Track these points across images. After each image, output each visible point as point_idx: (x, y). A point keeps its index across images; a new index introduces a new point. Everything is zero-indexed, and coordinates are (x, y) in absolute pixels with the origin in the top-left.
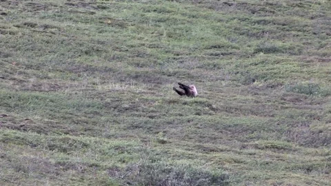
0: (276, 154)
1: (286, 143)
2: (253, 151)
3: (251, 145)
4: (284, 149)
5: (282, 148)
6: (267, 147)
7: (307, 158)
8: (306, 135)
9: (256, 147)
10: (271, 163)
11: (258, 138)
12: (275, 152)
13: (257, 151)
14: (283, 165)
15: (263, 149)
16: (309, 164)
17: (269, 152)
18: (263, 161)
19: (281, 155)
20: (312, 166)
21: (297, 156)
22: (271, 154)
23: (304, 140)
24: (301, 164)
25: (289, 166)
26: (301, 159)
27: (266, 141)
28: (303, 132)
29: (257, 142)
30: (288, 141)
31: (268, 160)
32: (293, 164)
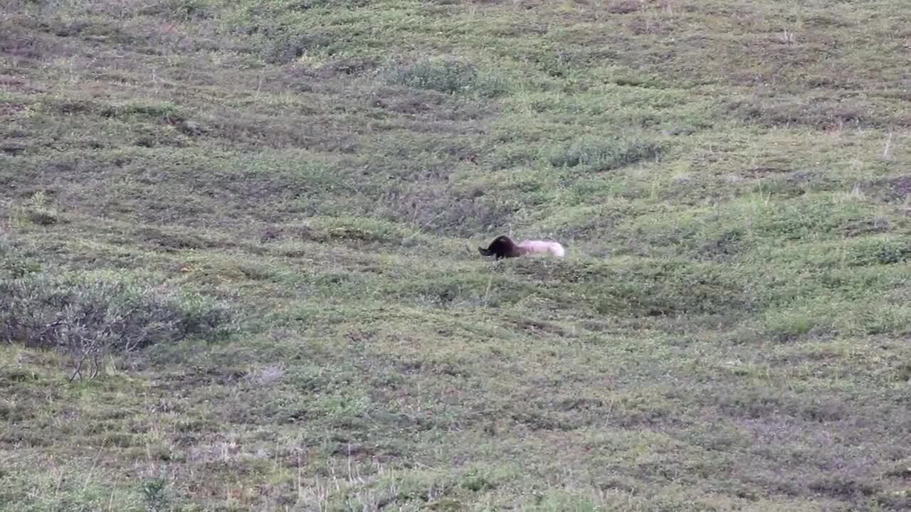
0: (360, 255)
1: (386, 224)
2: (297, 245)
3: (292, 231)
4: (382, 241)
5: (375, 238)
6: (334, 236)
7: (443, 265)
8: (439, 203)
9: (306, 235)
10: (345, 278)
11: (312, 211)
12: (356, 248)
13: (309, 246)
14: (377, 283)
15: (323, 240)
16: (447, 281)
17: (340, 249)
18: (323, 273)
19: (373, 256)
20: (453, 287)
21: (416, 259)
22: (346, 254)
23: (433, 216)
24: (426, 283)
25: (395, 287)
26: (425, 267)
27: (331, 219)
28: (432, 196)
29: (307, 222)
30: (393, 219)
31: (337, 270)
32: (403, 282)
